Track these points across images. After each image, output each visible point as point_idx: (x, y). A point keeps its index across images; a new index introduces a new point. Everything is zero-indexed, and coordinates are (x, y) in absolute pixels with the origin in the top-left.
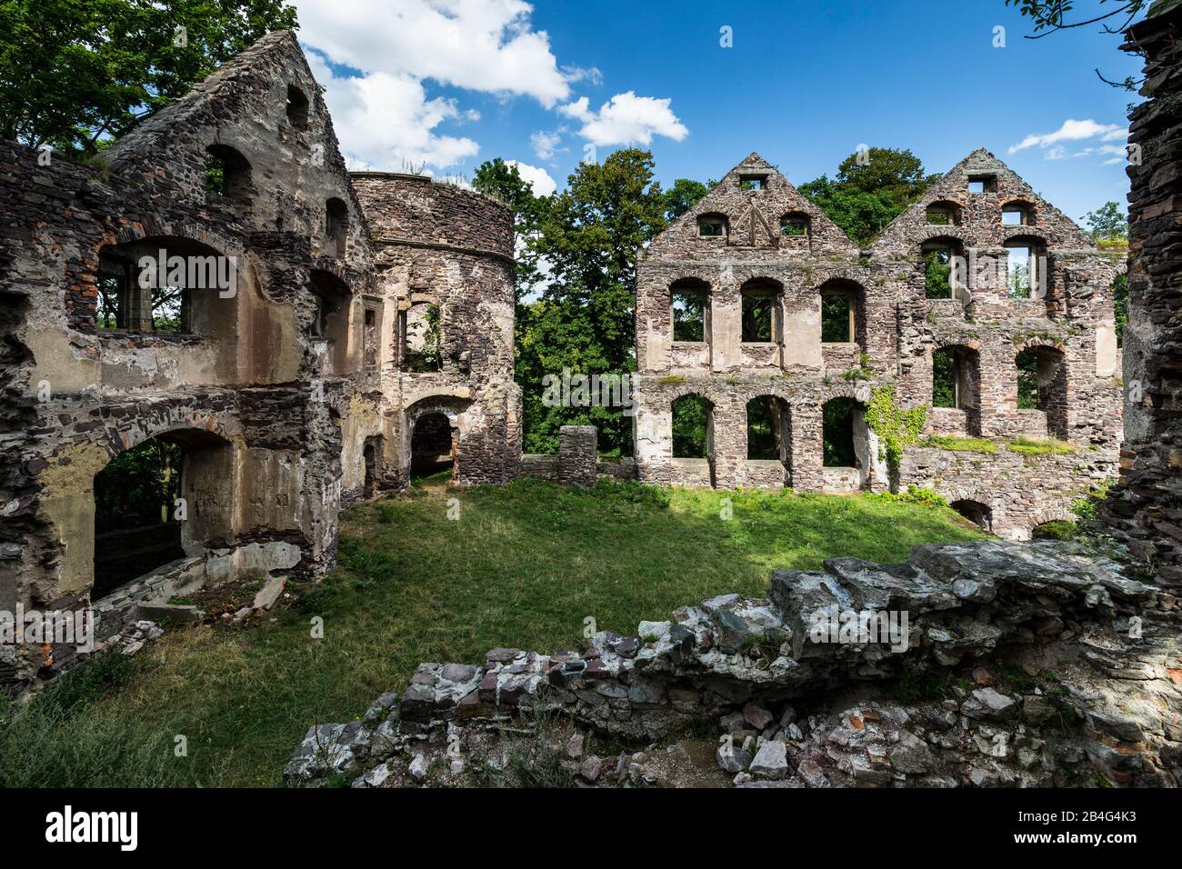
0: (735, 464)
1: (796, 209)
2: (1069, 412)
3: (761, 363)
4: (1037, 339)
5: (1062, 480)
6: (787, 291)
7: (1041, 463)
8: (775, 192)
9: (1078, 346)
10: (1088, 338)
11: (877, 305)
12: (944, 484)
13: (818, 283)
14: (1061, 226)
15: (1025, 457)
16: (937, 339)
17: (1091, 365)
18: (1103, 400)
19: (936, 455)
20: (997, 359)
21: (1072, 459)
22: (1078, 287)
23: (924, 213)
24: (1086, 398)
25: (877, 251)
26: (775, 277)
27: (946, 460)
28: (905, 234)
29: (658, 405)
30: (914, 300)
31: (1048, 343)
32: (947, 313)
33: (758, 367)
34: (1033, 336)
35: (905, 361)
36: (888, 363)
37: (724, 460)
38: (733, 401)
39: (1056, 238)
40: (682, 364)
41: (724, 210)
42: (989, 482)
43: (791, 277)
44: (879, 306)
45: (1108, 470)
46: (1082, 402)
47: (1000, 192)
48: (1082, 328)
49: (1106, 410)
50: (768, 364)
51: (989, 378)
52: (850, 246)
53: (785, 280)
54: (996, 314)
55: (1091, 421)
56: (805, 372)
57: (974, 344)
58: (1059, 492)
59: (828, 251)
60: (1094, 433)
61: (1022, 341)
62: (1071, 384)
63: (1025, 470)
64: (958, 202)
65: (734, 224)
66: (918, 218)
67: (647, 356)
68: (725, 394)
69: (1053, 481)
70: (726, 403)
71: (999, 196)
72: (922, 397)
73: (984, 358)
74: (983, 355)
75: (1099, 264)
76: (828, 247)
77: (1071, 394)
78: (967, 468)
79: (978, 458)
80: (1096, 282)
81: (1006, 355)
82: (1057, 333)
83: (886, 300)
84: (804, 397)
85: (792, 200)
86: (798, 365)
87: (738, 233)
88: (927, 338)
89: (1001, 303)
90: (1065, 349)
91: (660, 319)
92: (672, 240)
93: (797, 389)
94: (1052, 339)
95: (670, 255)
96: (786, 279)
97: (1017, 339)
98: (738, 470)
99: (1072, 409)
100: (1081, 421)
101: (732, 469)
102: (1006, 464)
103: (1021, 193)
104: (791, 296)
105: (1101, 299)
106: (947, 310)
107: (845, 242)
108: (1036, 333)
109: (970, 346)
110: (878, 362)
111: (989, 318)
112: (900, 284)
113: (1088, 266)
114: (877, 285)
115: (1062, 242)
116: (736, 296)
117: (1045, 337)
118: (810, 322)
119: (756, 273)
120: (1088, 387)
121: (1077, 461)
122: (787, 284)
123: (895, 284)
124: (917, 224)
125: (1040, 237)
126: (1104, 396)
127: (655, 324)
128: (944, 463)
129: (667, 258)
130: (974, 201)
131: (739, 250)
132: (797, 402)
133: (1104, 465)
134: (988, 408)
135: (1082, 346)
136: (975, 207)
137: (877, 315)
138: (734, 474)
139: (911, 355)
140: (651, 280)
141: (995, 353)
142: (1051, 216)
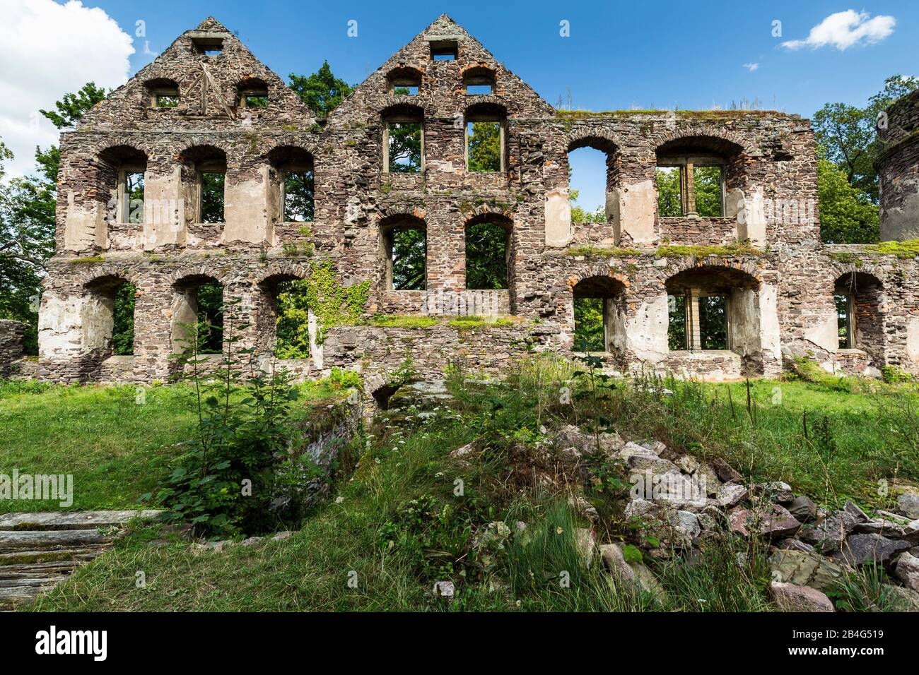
0: (156, 355)
1: (251, 76)
2: (518, 284)
3: (210, 243)
4: (485, 206)
5: (499, 356)
6: (229, 161)
7: (476, 338)
8: (229, 57)
9: (527, 213)
10: (536, 205)
11: (325, 174)
12: (373, 365)
13: (264, 151)
14: (519, 93)
15: (459, 331)
16: (381, 207)
17: (539, 233)
18: (552, 270)
19: (364, 333)
20: (445, 229)
21: (508, 332)
22: (530, 152)
23: (384, 81)
24: (534, 268)
25: (335, 120)
26: (217, 145)
27: (375, 338)
28: (365, 102)
29: (66, 290)
30: (366, 168)
31: (497, 210)
32: (409, 186)
33: (206, 248)
34: (482, 203)
35: (348, 233)
36: (337, 237)
37: (144, 351)
38: (157, 282)
39: (516, 106)
40: (121, 246)
41: (174, 76)
42: (421, 361)
43: (234, 145)
44: (328, 175)
45: (547, 343)
46: (531, 273)
47: (461, 59)
48: (532, 194)
49: (556, 281)
50: (217, 244)
51: (436, 249)
52: (308, 115)
53: (228, 149)
54: (450, 183)
55: (539, 293)
56: (247, 249)
57: (420, 213)
58: (497, 369)
59: (285, 121)
60: (542, 306)
61: (469, 208)
62: (520, 253)
63: (460, 346)
64: (419, 68)
65: (183, 91)
66: (377, 85)
67: (66, 235)
68: (147, 274)
69: (490, 358)
70: (147, 285)
71: (460, 63)
72: (365, 272)
73: (431, 227)
74: (429, 224)
75: (553, 130)
76: (286, 116)
77: (520, 265)
78: (398, 347)
79: (410, 334)
80: (550, 149)
81: (454, 225)
82: (505, 199)
83: (334, 169)
84: (237, 275)
85: (247, 66)
86: (239, 242)
87: (188, 101)
88: (371, 206)
89: (455, 171)
90: (514, 216)
91: (84, 193)
92: (114, 108)
93: (229, 267)
94: (500, 206)
95: (109, 124)
96: (229, 147)
97: (465, 207)
98: (159, 362)
99: (521, 281)
100: (529, 293)
101: (152, 361)
102: (440, 340)
103: (481, 60)
104: (233, 165)
105: (556, 166)
106: (408, 182)
107: (302, 111)
108: (484, 199)
109: (416, 214)
110: (327, 237)
111: (443, 188)
112: (350, 152)
113: (542, 133)
114: (326, 153)
115: (522, 110)
116: (173, 166)
117: (493, 204)
118: (253, 194)
119: (196, 141)
120: (535, 257)
121: (513, 333)
122: (230, 153)
123: (344, 151)
124: (377, 91)
125: (500, 105)
126: (553, 266)
127: (78, 199)
128: (373, 342)
129: (103, 127)
130: (435, 68)
131: (189, 120)
132: (229, 282)
133: (542, 338)
134: (434, 282)
135: (531, 213)
136: (435, 74)
137: (326, 186)
138: (154, 367)
139: (354, 226)
140: (75, 149)
141: (442, 222)
142: (511, 83)
